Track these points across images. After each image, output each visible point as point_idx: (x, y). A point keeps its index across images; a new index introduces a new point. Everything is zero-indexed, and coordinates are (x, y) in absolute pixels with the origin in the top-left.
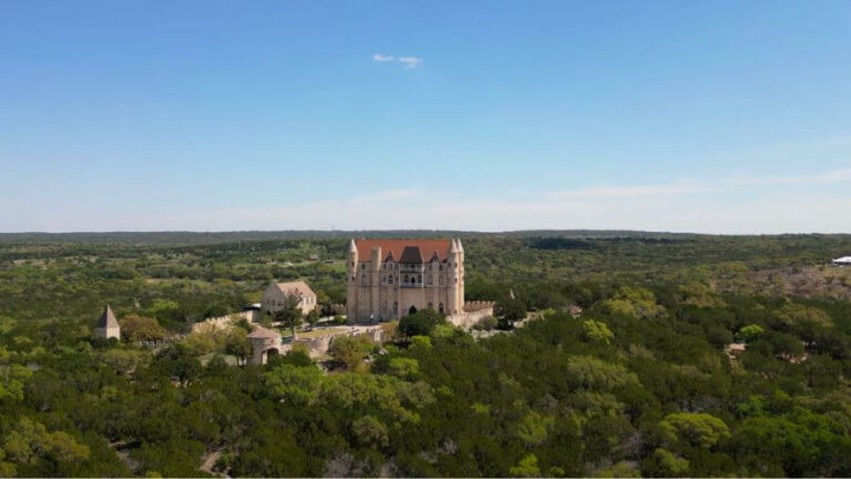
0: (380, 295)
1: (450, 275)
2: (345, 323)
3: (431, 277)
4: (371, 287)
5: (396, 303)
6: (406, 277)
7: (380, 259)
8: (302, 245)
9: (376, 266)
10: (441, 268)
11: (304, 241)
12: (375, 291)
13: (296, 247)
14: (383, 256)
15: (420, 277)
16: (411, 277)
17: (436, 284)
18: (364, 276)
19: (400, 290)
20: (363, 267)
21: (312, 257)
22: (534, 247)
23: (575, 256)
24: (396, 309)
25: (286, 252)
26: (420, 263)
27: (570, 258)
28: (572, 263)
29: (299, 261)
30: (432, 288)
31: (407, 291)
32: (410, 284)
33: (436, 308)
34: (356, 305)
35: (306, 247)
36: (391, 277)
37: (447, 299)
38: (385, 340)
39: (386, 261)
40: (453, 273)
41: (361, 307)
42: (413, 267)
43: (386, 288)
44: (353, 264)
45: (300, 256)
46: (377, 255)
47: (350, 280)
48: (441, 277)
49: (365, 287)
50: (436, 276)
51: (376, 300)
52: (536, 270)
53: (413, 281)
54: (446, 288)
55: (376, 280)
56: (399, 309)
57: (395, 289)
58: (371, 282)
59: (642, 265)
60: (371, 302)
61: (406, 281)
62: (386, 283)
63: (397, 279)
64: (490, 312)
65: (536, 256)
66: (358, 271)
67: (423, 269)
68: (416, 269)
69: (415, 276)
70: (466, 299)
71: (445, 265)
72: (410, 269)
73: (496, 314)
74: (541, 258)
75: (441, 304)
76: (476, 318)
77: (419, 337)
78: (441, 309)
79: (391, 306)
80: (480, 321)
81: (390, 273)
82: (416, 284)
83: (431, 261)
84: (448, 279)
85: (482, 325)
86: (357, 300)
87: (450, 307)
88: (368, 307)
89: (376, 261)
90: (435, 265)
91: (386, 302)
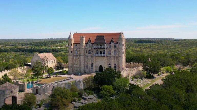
0: (84, 60)
1: (120, 50)
2: (67, 73)
3: (110, 51)
4: (80, 55)
5: (92, 64)
6: (97, 51)
7: (84, 42)
8: (64, 42)
9: (83, 45)
10: (115, 46)
11: (64, 41)
12: (82, 58)
13: (62, 43)
14: (86, 41)
15: (104, 51)
16: (99, 51)
17: (112, 54)
18: (76, 50)
19: (94, 57)
20: (76, 46)
21: (66, 45)
22: (136, 42)
23: (150, 45)
24: (92, 66)
25: (59, 44)
26: (104, 44)
27: (149, 46)
28: (150, 47)
29: (62, 47)
30: (111, 56)
31: (98, 57)
32: (99, 54)
33: (113, 67)
34: (73, 65)
35: (65, 42)
36: (90, 51)
37: (118, 62)
38: (86, 87)
39: (87, 43)
40: (122, 49)
41: (75, 66)
42: (101, 46)
43: (87, 56)
44: (71, 44)
45: (62, 45)
46: (83, 40)
47: (70, 52)
48: (115, 51)
49: (77, 56)
50: (112, 51)
51: (82, 62)
52: (139, 49)
53: (101, 53)
54: (118, 57)
55: (82, 52)
56: (94, 67)
57: (92, 57)
58: (80, 53)
59: (173, 48)
60: (80, 63)
61: (98, 53)
62: (87, 54)
63: (93, 52)
64: (141, 68)
65: (137, 45)
66: (74, 48)
67: (106, 47)
68: (102, 47)
69: (102, 50)
70: (126, 62)
71: (117, 45)
72: (99, 47)
73: (144, 69)
74: (139, 46)
75: (115, 65)
76: (134, 72)
77: (106, 86)
78: (115, 67)
79: (90, 65)
80: (136, 74)
81: (90, 49)
82: (102, 54)
83: (110, 43)
84: (119, 52)
85: (138, 76)
86: (73, 62)
87: (120, 66)
88: (78, 65)
89: (82, 43)
90: (112, 44)
91: (87, 63)
